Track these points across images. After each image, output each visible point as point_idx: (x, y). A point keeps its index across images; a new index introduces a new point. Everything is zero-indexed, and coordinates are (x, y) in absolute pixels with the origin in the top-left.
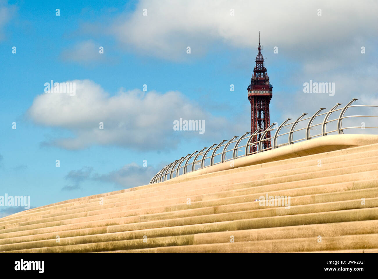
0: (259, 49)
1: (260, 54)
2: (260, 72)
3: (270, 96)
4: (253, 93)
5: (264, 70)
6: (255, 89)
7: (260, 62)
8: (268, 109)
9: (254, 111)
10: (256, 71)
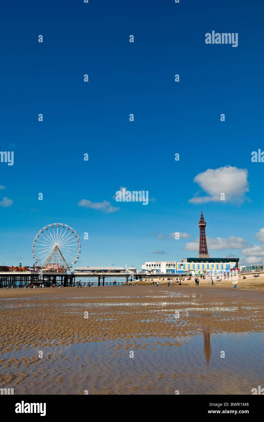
0: (202, 212)
1: (202, 213)
2: (202, 218)
3: (205, 225)
4: (200, 225)
5: (203, 218)
6: (201, 223)
7: (202, 216)
8: (205, 229)
9: (201, 230)
10: (201, 218)
